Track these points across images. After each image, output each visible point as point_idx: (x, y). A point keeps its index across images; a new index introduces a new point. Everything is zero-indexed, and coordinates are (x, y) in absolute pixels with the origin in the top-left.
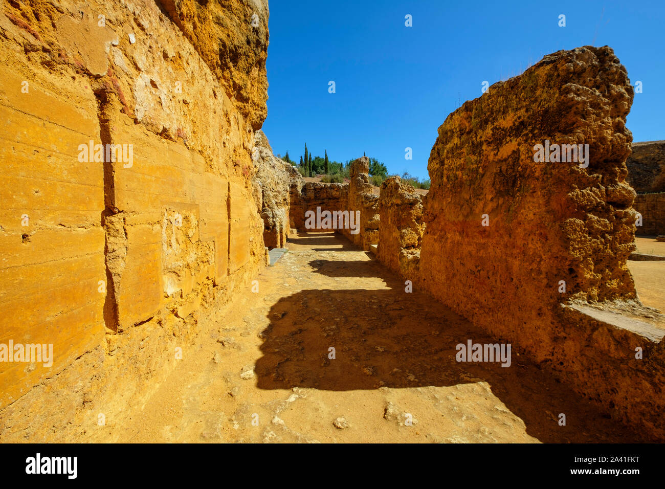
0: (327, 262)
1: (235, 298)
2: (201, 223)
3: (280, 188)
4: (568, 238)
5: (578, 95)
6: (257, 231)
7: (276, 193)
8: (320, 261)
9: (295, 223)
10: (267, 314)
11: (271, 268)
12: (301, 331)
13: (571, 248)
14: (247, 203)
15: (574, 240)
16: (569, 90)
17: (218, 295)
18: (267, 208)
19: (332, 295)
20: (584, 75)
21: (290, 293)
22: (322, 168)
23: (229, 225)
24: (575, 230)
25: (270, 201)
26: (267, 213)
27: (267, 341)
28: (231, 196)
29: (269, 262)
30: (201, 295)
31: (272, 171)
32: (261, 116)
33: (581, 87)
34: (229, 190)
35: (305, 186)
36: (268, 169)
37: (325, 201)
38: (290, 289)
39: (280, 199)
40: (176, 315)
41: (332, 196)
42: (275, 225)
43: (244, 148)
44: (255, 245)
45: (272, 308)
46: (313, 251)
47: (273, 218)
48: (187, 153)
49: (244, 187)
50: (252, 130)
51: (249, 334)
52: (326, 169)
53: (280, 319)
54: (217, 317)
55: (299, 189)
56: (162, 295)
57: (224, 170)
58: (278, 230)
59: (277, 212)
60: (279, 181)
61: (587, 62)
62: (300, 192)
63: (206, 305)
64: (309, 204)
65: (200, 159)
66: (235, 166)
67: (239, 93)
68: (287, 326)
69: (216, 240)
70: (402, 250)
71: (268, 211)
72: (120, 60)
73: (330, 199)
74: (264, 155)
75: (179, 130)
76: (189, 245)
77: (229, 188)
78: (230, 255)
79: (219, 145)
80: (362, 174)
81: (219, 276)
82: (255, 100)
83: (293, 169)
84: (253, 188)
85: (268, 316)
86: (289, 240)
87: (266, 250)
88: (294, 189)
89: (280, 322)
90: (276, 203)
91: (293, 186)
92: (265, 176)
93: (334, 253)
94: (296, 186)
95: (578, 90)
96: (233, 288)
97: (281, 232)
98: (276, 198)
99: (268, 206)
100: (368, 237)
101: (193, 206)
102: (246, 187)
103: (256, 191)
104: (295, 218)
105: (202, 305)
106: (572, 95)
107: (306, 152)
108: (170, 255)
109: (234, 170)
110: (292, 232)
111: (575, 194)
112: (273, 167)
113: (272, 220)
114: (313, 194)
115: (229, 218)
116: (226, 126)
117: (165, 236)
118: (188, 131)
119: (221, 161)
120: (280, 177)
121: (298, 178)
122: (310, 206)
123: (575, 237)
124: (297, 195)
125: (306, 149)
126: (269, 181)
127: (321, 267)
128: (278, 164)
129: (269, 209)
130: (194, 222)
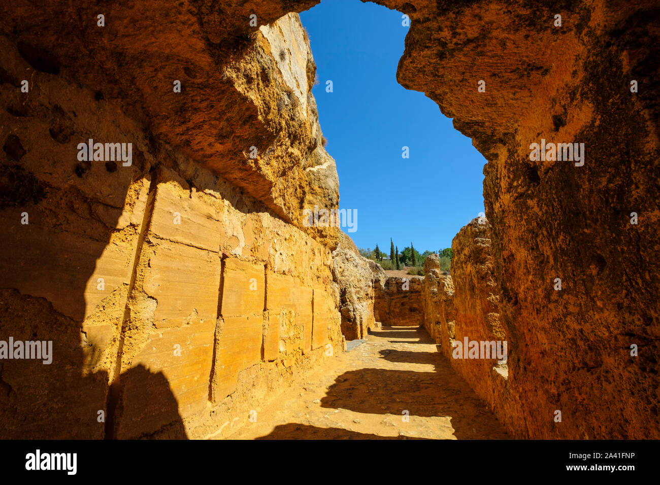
0: (395, 351)
1: (316, 368)
2: (297, 315)
3: (363, 284)
4: (491, 325)
5: (484, 244)
6: (335, 322)
7: (358, 289)
8: (390, 350)
9: (380, 317)
10: (335, 379)
11: (347, 354)
12: (353, 388)
13: (494, 331)
14: (325, 302)
15: (496, 326)
16: (477, 242)
17: (305, 361)
18: (349, 303)
19: (385, 373)
20: (486, 232)
21: (354, 369)
22: (409, 260)
23: (313, 316)
24: (495, 320)
25: (351, 296)
26: (349, 307)
27: (330, 391)
28: (314, 298)
29: (346, 348)
30: (295, 358)
31: (355, 270)
32: (335, 242)
33: (484, 239)
34: (313, 295)
35: (388, 280)
36: (352, 268)
37: (407, 294)
38: (356, 367)
39: (362, 294)
40: (283, 364)
41: (414, 289)
42: (355, 318)
43: (324, 265)
44: (332, 332)
45: (339, 377)
46: (388, 343)
47: (354, 312)
48: (292, 279)
49: (324, 291)
50: (330, 252)
51: (321, 387)
52: (414, 261)
53: (342, 382)
54: (304, 376)
55: (382, 284)
56: (279, 351)
57: (311, 283)
58: (358, 322)
59: (357, 306)
60: (362, 278)
61: (486, 226)
62: (383, 286)
63: (298, 365)
64: (392, 298)
65: (298, 280)
66: (317, 278)
67: (321, 234)
68: (346, 385)
69: (304, 325)
70: (450, 340)
71: (350, 305)
72: (272, 251)
73: (412, 292)
74: (348, 256)
75: (289, 269)
76: (291, 326)
77: (313, 293)
78: (313, 336)
79: (308, 269)
80: (433, 270)
81: (306, 349)
82: (332, 234)
83: (376, 265)
84: (331, 290)
85: (335, 380)
86: (370, 332)
87: (343, 338)
88: (377, 284)
89: (342, 384)
90: (358, 298)
91: (377, 281)
92: (348, 275)
93: (406, 345)
94: (380, 280)
95: (483, 241)
96: (315, 360)
97: (361, 325)
98: (358, 294)
99: (350, 301)
100: (438, 330)
101: (294, 305)
102: (326, 291)
103: (334, 291)
104: (379, 312)
105: (295, 364)
106: (480, 244)
107: (392, 246)
108: (283, 331)
109: (317, 281)
110: (376, 325)
111: (491, 298)
112: (356, 266)
113: (352, 313)
114: (396, 288)
115: (313, 312)
116: (312, 257)
117: (281, 322)
118: (293, 269)
119: (309, 277)
120: (362, 274)
121: (381, 273)
122: (393, 299)
123: (495, 324)
124: (380, 289)
125: (392, 243)
126: (352, 279)
127: (388, 355)
128: (361, 262)
129: (351, 304)
130: (293, 314)
